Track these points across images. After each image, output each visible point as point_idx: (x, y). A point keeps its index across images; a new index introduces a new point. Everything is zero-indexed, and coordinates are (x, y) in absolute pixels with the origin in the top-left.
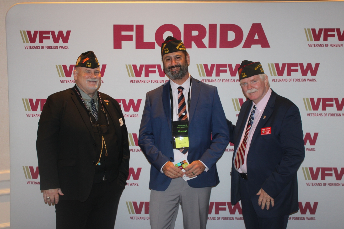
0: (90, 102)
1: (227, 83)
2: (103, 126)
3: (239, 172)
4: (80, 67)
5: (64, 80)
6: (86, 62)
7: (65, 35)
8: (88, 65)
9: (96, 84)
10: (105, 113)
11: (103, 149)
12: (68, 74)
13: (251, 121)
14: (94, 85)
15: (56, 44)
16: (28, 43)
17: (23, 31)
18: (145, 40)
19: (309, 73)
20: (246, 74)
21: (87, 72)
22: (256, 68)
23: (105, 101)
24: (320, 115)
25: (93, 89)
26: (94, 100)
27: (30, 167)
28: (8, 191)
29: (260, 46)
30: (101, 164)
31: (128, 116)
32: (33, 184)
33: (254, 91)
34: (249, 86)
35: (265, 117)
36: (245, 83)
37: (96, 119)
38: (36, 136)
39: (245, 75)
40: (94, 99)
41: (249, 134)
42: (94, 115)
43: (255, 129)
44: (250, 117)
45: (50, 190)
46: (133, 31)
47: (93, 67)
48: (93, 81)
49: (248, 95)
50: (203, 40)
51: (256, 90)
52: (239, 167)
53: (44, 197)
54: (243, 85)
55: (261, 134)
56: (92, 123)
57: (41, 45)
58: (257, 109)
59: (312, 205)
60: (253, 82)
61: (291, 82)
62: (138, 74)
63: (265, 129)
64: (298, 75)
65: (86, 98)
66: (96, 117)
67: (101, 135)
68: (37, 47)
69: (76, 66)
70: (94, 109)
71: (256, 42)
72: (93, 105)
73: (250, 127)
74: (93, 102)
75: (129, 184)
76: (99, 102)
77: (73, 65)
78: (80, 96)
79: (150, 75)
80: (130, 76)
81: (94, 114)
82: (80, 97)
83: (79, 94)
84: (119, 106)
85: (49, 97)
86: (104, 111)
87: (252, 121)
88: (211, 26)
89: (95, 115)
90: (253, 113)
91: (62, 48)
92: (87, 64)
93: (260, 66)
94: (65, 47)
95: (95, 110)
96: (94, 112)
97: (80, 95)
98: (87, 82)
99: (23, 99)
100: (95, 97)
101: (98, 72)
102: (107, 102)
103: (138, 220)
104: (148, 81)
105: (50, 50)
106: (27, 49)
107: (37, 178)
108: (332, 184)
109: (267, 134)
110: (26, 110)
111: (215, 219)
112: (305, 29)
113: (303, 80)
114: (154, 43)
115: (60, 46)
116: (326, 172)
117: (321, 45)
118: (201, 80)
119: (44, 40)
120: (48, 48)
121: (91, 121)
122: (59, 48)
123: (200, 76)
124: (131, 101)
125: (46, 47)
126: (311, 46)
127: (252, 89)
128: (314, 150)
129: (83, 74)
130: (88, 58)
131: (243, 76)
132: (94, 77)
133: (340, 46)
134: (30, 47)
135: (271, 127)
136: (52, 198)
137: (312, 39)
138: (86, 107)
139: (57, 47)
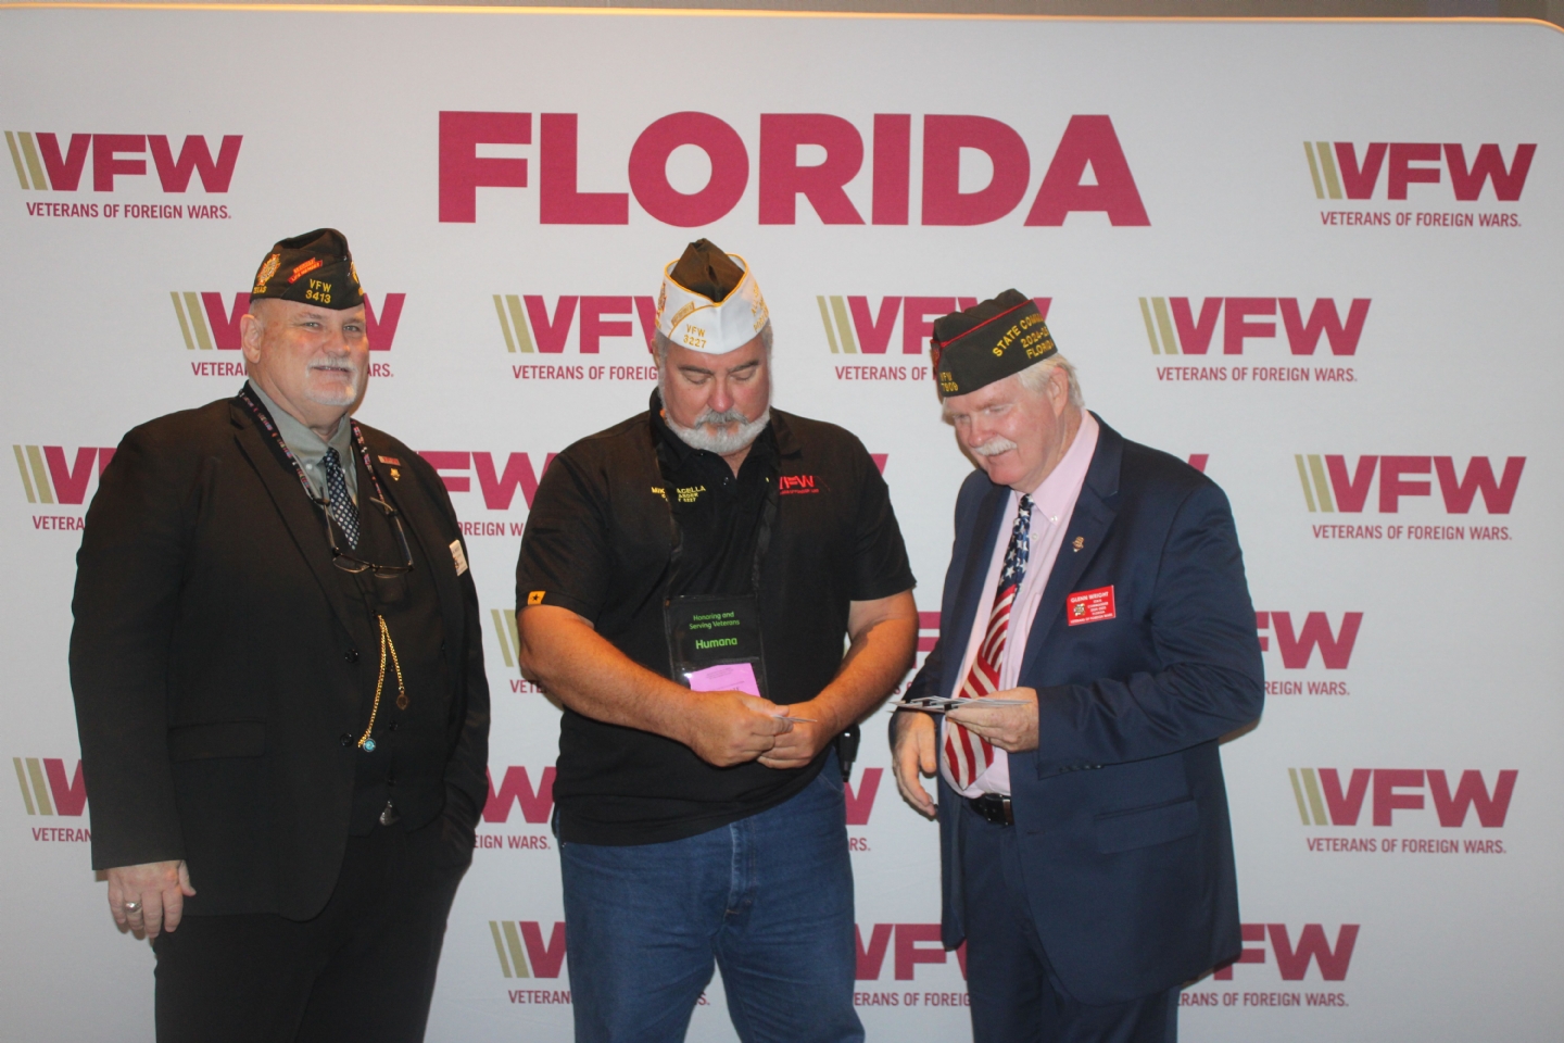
0: (319, 465)
2: (385, 574)
4: (277, 303)
5: (209, 361)
6: (304, 279)
7: (214, 154)
8: (314, 291)
9: (349, 382)
10: (392, 514)
11: (384, 675)
12: (227, 335)
14: (342, 387)
15: (174, 199)
16: (45, 188)
17: (20, 134)
18: (584, 186)
19: (1324, 341)
21: (308, 324)
22: (1000, 343)
23: (382, 459)
25: (336, 403)
26: (339, 455)
27: (48, 762)
29: (1103, 216)
30: (376, 745)
32: (60, 840)
33: (1003, 449)
34: (975, 431)
35: (1079, 543)
37: (351, 539)
38: (68, 621)
39: (951, 382)
40: (336, 448)
42: (341, 520)
43: (1037, 598)
44: (1009, 550)
45: (141, 868)
46: (526, 140)
47: (338, 304)
48: (336, 369)
50: (848, 188)
52: (972, 780)
53: (111, 901)
55: (1068, 622)
56: (337, 556)
57: (103, 198)
58: (1039, 510)
59: (1332, 941)
62: (550, 339)
63: (1085, 598)
64: (1273, 350)
65: (301, 442)
66: (348, 531)
67: (375, 611)
68: (86, 210)
69: (257, 297)
70: (339, 495)
71: (1087, 200)
72: (335, 475)
74: (334, 463)
75: (505, 841)
76: (356, 467)
77: (248, 295)
78: (274, 435)
79: (605, 341)
80: (511, 348)
81: (340, 516)
82: (274, 439)
83: (269, 427)
86: (383, 506)
88: (881, 121)
89: (345, 519)
90: (1022, 529)
91: (203, 215)
92: (312, 286)
93: (1020, 329)
94: (214, 209)
95: (343, 499)
96: (341, 507)
97: (275, 429)
98: (307, 374)
99: (17, 449)
100: (342, 444)
101: (358, 329)
102: (394, 467)
103: (546, 1005)
104: (596, 373)
105: (144, 222)
106: (40, 217)
107: (78, 812)
108: (1423, 846)
109: (1096, 618)
110: (31, 499)
111: (894, 1002)
112: (1308, 146)
113: (1295, 372)
114: (624, 197)
115: (194, 208)
116: (1397, 791)
117: (1375, 215)
118: (837, 368)
119: (118, 179)
120: (136, 214)
121: (333, 544)
122: (185, 213)
123: (834, 349)
124: (519, 462)
125: (130, 208)
126: (1332, 223)
127: (990, 440)
128: (1344, 693)
129: (292, 333)
130: (317, 260)
131: (947, 387)
132: (339, 352)
133: (1461, 224)
134: (52, 208)
135: (1113, 586)
136: (151, 904)
137: (1338, 189)
138: (305, 485)
139: (178, 212)
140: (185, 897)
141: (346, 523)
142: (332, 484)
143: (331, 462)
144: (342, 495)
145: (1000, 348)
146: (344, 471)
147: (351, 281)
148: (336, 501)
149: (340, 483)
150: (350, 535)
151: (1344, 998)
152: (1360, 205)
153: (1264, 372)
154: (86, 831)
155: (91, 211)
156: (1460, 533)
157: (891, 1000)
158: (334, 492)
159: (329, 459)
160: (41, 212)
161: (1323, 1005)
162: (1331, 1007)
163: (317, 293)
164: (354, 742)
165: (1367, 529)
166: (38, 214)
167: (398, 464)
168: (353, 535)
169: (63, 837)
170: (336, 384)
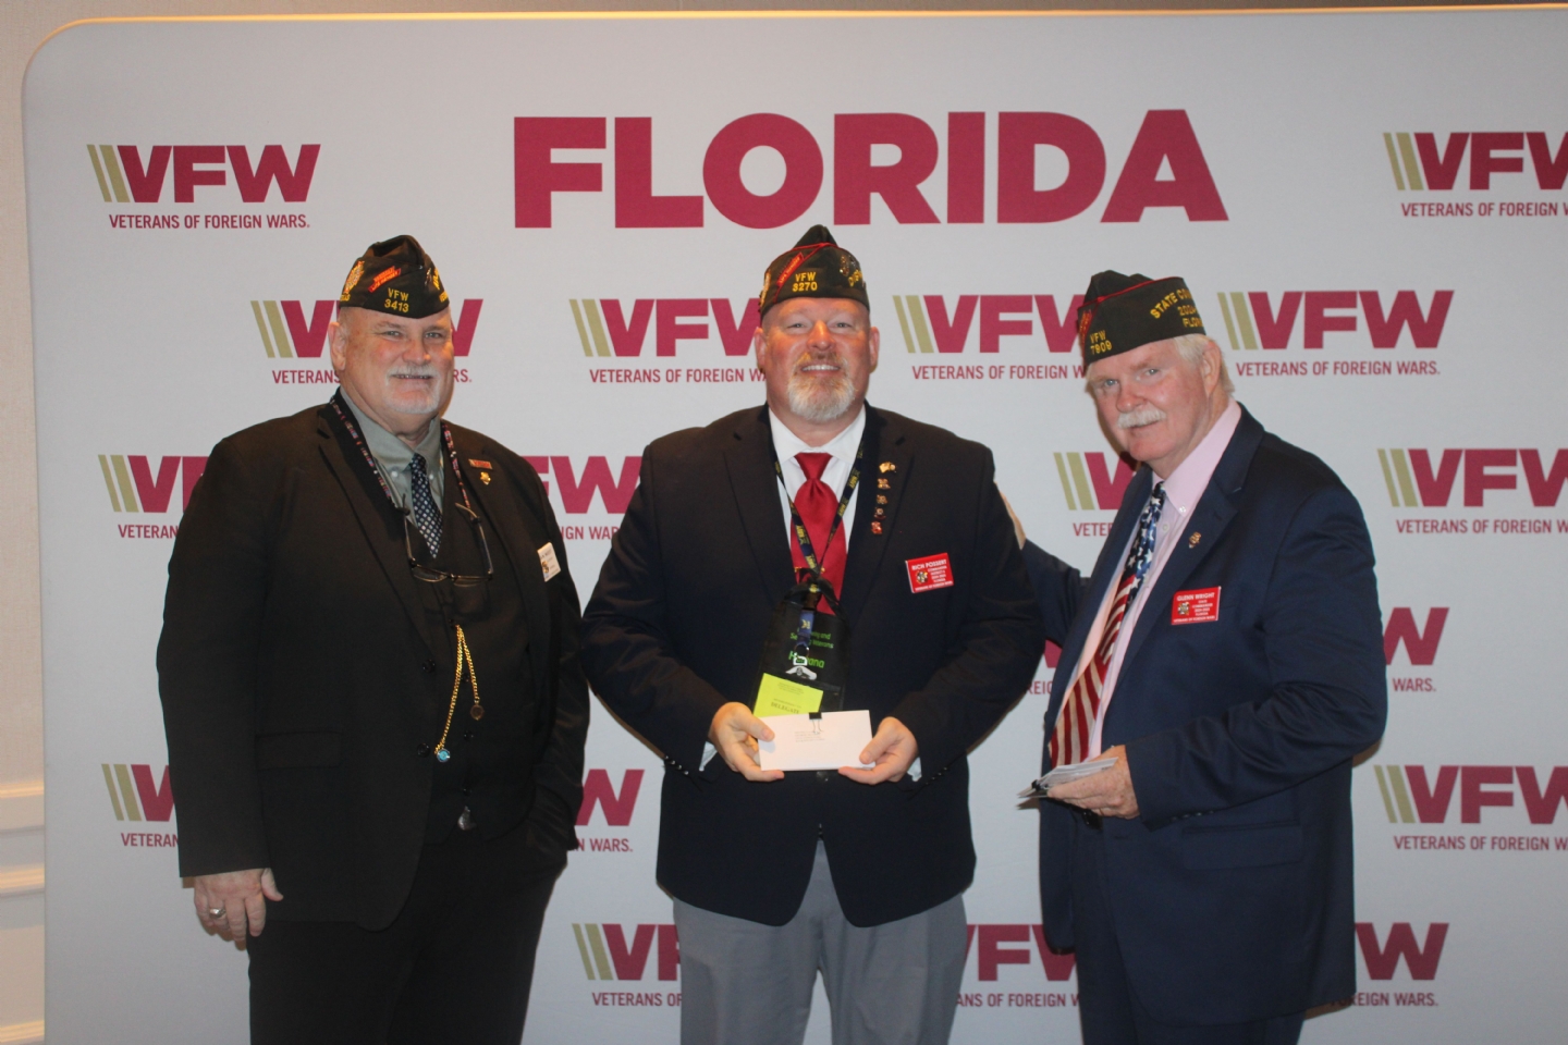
0: (405, 471)
1: (1029, 382)
2: (464, 582)
4: (359, 311)
5: (289, 369)
6: (384, 288)
7: (293, 164)
8: (393, 300)
9: (428, 390)
10: (475, 520)
11: (460, 685)
12: (308, 343)
14: (423, 394)
15: (253, 208)
16: (127, 200)
17: (102, 147)
18: (659, 189)
19: (1406, 333)
20: (1107, 338)
21: (389, 333)
22: (1158, 306)
23: (472, 462)
24: (1454, 526)
25: (417, 411)
26: (425, 461)
27: (136, 768)
28: (33, 877)
29: (1180, 211)
30: (451, 755)
31: (579, 533)
32: (148, 845)
33: (1150, 420)
34: (1125, 395)
35: (1196, 538)
36: (1109, 381)
37: (432, 548)
39: (1104, 341)
40: (423, 454)
42: (424, 528)
44: (1136, 539)
45: (224, 876)
46: (601, 144)
47: (416, 312)
48: (417, 377)
49: (1121, 435)
50: (923, 188)
51: (1157, 412)
53: (198, 906)
54: (1099, 392)
55: (1171, 621)
56: (414, 566)
57: (183, 209)
58: (1169, 501)
59: (1421, 940)
60: (1143, 376)
61: (1321, 375)
62: (627, 343)
63: (1191, 597)
64: (1354, 344)
65: (388, 452)
66: (430, 540)
67: (452, 620)
68: (168, 222)
69: (341, 305)
70: (422, 503)
71: (1164, 196)
72: (420, 482)
73: (1135, 585)
74: (420, 470)
75: (587, 846)
76: (445, 471)
77: (331, 303)
78: (358, 443)
80: (588, 353)
81: (423, 524)
82: (360, 446)
83: (355, 435)
84: (542, 489)
85: (218, 449)
86: (469, 513)
88: (955, 119)
89: (427, 527)
90: (1151, 518)
91: (282, 224)
92: (390, 295)
93: (1177, 297)
94: (293, 218)
95: (427, 507)
96: (425, 515)
97: (361, 437)
98: (387, 383)
99: (102, 459)
100: (429, 448)
101: (440, 335)
102: (485, 470)
103: (630, 1007)
104: (674, 376)
105: (225, 232)
106: (123, 229)
107: (166, 818)
108: (1512, 843)
109: (1198, 619)
110: (116, 507)
111: (978, 1003)
112: (1387, 137)
113: (1377, 366)
114: (699, 200)
115: (273, 217)
116: (1485, 788)
117: (1457, 206)
118: (914, 368)
119: (198, 190)
120: (216, 224)
121: (410, 556)
122: (264, 222)
123: (911, 349)
124: (597, 466)
125: (210, 219)
126: (1413, 215)
127: (1141, 407)
128: (1430, 689)
129: (373, 341)
130: (396, 269)
131: (1098, 349)
132: (419, 359)
133: (1545, 214)
134: (134, 219)
135: (1220, 588)
136: (234, 909)
137: (1419, 180)
138: (389, 494)
139: (257, 221)
140: (268, 901)
141: (428, 531)
142: (417, 492)
143: (418, 467)
144: (426, 503)
145: (1158, 310)
146: (431, 477)
147: (431, 289)
148: (419, 508)
149: (424, 490)
150: (432, 544)
151: (1433, 998)
152: (1441, 196)
153: (1345, 367)
154: (174, 836)
155: (172, 223)
156: (1547, 526)
157: (976, 1001)
158: (418, 500)
159: (415, 466)
160: (123, 224)
161: (1412, 1005)
162: (1421, 1007)
163: (396, 303)
164: (430, 753)
165: (1452, 523)
166: (121, 226)
167: (490, 467)
168: (435, 543)
169: (151, 843)
170: (419, 391)
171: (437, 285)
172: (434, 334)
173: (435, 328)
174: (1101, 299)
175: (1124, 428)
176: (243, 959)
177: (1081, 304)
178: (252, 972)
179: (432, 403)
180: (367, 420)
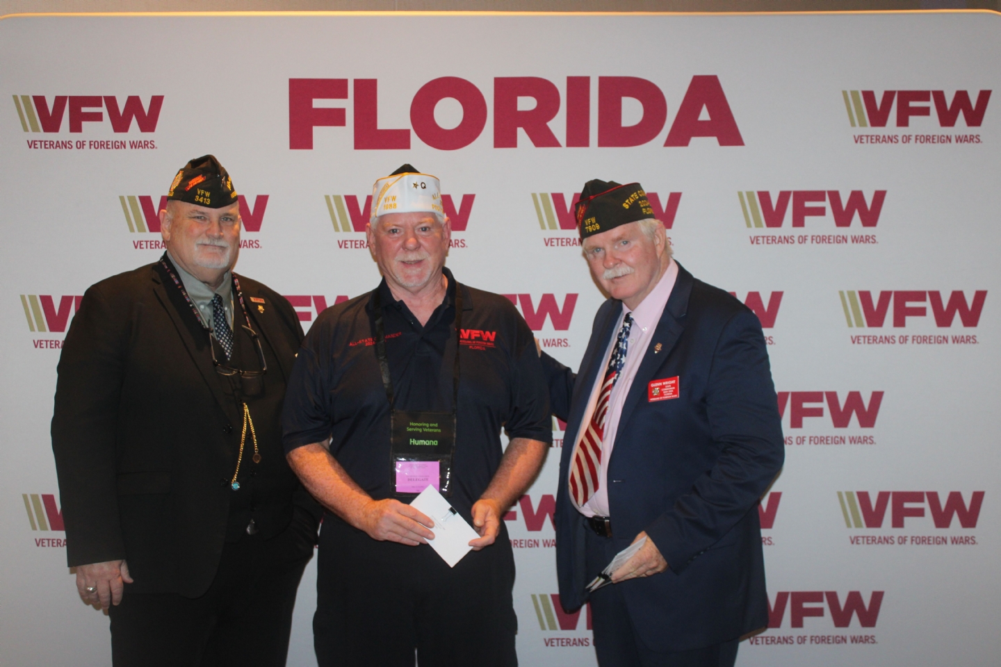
0: (209, 305)
2: (248, 376)
3: (583, 515)
4: (179, 203)
5: (144, 240)
6: (195, 187)
7: (146, 108)
8: (200, 196)
10: (255, 337)
11: (245, 441)
12: (154, 225)
13: (617, 361)
14: (218, 256)
15: (120, 137)
16: (39, 131)
17: (22, 96)
18: (382, 125)
19: (856, 218)
20: (596, 222)
21: (198, 217)
22: (627, 201)
23: (253, 299)
26: (222, 299)
27: (45, 497)
29: (714, 140)
30: (240, 486)
33: (624, 273)
34: (609, 257)
35: (659, 347)
36: (597, 249)
37: (227, 354)
39: (594, 224)
40: (220, 294)
41: (610, 399)
42: (222, 341)
43: (630, 383)
44: (615, 349)
45: (96, 565)
46: (345, 96)
47: (215, 204)
48: (214, 246)
49: (605, 283)
50: (550, 124)
51: (628, 268)
52: (586, 500)
53: (79, 585)
54: (591, 256)
55: (648, 400)
56: (216, 365)
57: (75, 137)
58: (636, 324)
59: (867, 602)
60: (619, 245)
62: (362, 223)
63: (660, 384)
65: (198, 292)
66: (226, 349)
67: (241, 400)
68: (65, 145)
69: (167, 199)
70: (220, 325)
71: (704, 130)
72: (219, 312)
73: (615, 378)
74: (219, 304)
76: (235, 305)
78: (179, 287)
80: (337, 229)
81: (221, 338)
82: (180, 289)
83: (177, 282)
85: (89, 292)
86: (250, 331)
87: (620, 360)
88: (571, 81)
89: (224, 341)
90: (624, 335)
91: (139, 146)
92: (199, 193)
93: (638, 195)
94: (146, 143)
95: (223, 328)
96: (222, 333)
97: (181, 283)
98: (196, 249)
99: (23, 297)
100: (224, 290)
101: (231, 220)
102: (261, 304)
105: (102, 152)
107: (60, 529)
108: (924, 540)
109: (666, 397)
110: (32, 329)
111: (587, 644)
112: (845, 93)
113: (839, 238)
114: (408, 132)
115: (133, 142)
116: (907, 505)
117: (889, 137)
118: (545, 239)
119: (85, 124)
120: (96, 146)
121: (214, 358)
122: (128, 145)
123: (543, 227)
124: (342, 302)
125: (93, 143)
126: (861, 142)
127: (618, 265)
128: (872, 443)
129: (187, 222)
130: (203, 176)
131: (590, 229)
132: (216, 234)
133: (944, 142)
134: (43, 143)
135: (678, 377)
136: (103, 588)
137: (865, 120)
138: (199, 319)
139: (123, 145)
140: (125, 584)
141: (224, 343)
142: (217, 318)
143: (217, 303)
144: (223, 325)
145: (627, 204)
146: (226, 309)
147: (225, 190)
148: (219, 328)
149: (221, 317)
150: (227, 351)
151: (875, 639)
152: (878, 131)
153: (818, 238)
155: (68, 145)
156: (945, 339)
157: (585, 643)
158: (218, 323)
159: (215, 301)
160: (36, 146)
161: (861, 643)
162: (867, 644)
163: (202, 198)
164: (229, 484)
165: (886, 338)
166: (35, 148)
167: (264, 302)
168: (229, 351)
169: (54, 545)
170: (216, 253)
171: (229, 187)
172: (227, 218)
173: (228, 214)
174: (592, 197)
175: (607, 279)
176: (107, 620)
177: (578, 200)
178: (113, 628)
179: (224, 262)
180: (185, 273)
